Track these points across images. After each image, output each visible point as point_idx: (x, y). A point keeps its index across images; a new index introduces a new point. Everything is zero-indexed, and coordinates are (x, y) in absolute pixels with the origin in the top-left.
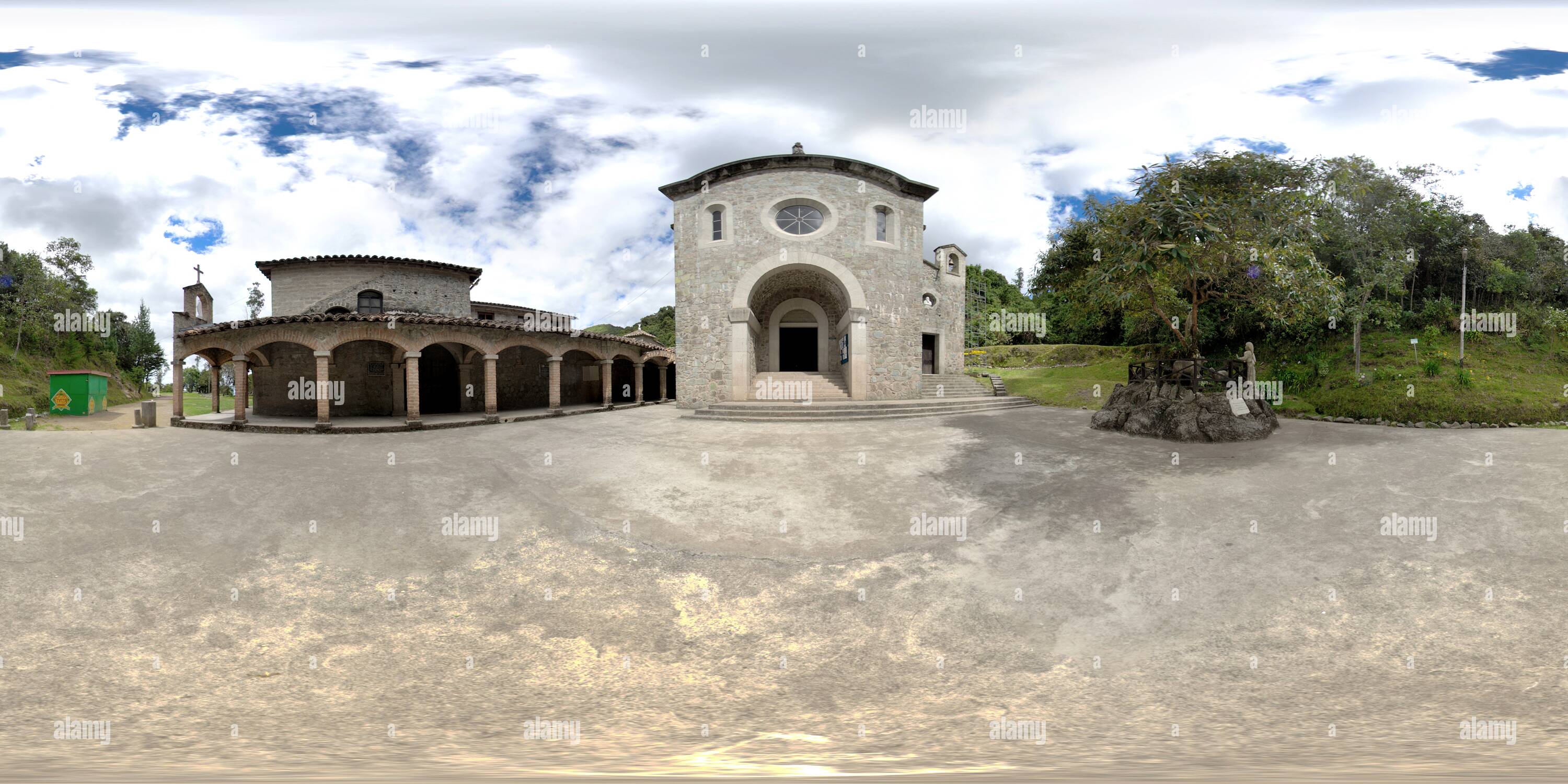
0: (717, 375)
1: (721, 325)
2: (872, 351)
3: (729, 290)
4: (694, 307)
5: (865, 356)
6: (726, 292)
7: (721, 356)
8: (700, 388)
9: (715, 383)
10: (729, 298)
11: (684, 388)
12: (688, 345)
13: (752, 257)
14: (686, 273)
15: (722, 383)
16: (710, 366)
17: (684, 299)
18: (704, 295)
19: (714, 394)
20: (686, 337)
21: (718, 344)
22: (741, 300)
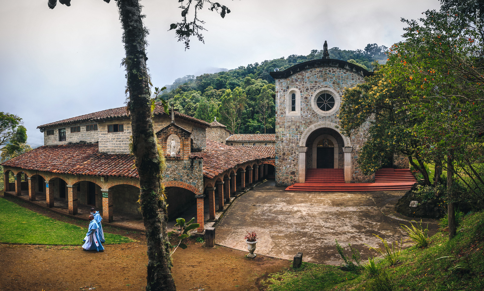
0: (293, 173)
1: (295, 153)
2: (353, 164)
3: (298, 138)
4: (284, 144)
5: (350, 166)
6: (297, 139)
7: (295, 165)
8: (286, 178)
9: (292, 176)
10: (298, 141)
11: (279, 178)
12: (281, 160)
13: (308, 123)
14: (280, 127)
15: (295, 176)
16: (290, 169)
17: (279, 140)
18: (288, 139)
19: (292, 180)
20: (280, 157)
21: (294, 161)
22: (303, 142)
